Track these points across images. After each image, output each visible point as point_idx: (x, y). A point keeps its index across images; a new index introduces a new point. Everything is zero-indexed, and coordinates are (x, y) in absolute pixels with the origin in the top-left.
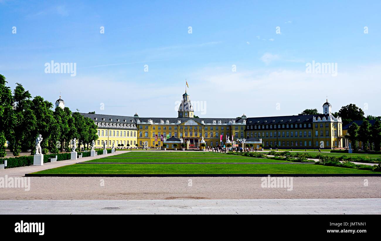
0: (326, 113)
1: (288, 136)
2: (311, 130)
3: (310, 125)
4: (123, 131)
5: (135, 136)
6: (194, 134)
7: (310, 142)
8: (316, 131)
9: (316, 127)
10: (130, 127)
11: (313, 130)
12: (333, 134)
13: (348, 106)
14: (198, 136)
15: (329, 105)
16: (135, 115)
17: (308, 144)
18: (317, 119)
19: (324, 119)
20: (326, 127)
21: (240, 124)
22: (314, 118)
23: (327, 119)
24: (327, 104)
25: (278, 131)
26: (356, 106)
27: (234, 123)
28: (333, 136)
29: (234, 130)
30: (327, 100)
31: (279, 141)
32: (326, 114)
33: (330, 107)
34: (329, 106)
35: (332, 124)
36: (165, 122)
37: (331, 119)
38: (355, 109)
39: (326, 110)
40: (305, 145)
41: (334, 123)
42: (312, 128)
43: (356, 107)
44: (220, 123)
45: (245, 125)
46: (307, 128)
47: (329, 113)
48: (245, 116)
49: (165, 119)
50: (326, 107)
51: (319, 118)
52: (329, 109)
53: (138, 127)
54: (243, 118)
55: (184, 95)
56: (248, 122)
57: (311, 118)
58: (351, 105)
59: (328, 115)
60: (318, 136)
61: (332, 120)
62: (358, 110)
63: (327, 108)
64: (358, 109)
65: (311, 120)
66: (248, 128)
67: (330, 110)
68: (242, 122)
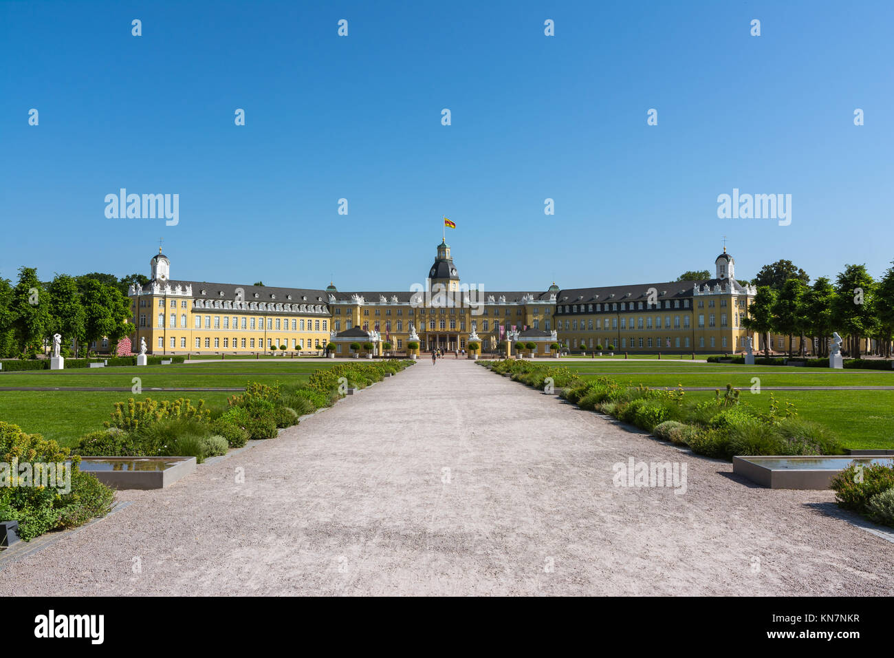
0: (722, 276)
1: (642, 327)
2: (689, 313)
3: (686, 304)
4: (298, 319)
5: (325, 328)
6: (448, 324)
7: (687, 339)
8: (701, 316)
9: (699, 307)
10: (313, 311)
11: (694, 313)
12: (737, 321)
13: (775, 264)
14: (458, 328)
15: (729, 258)
16: (329, 287)
17: (682, 343)
18: (702, 289)
19: (718, 289)
20: (721, 306)
21: (543, 302)
22: (697, 288)
23: (723, 288)
24: (725, 257)
25: (621, 316)
26: (793, 264)
27: (531, 300)
28: (737, 325)
29: (530, 314)
30: (725, 249)
31: (622, 338)
32: (722, 279)
33: (731, 263)
34: (728, 261)
35: (734, 300)
36: (389, 300)
37: (733, 289)
38: (789, 269)
39: (722, 269)
40: (678, 346)
41: (739, 297)
42: (691, 308)
43: (793, 267)
44: (503, 302)
45: (554, 305)
46: (682, 308)
47: (730, 276)
48: (556, 287)
49: (389, 295)
50: (722, 264)
51: (707, 287)
52: (729, 268)
53: (333, 311)
54: (553, 290)
55: (439, 247)
56: (560, 300)
57: (690, 288)
58: (782, 261)
59: (727, 280)
60: (703, 326)
61: (733, 292)
62: (797, 272)
63: (724, 266)
64: (796, 269)
65: (690, 292)
66: (560, 311)
67: (731, 269)
68: (548, 298)
